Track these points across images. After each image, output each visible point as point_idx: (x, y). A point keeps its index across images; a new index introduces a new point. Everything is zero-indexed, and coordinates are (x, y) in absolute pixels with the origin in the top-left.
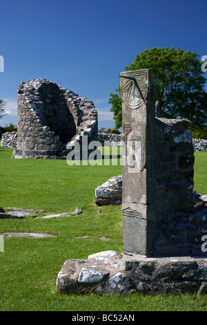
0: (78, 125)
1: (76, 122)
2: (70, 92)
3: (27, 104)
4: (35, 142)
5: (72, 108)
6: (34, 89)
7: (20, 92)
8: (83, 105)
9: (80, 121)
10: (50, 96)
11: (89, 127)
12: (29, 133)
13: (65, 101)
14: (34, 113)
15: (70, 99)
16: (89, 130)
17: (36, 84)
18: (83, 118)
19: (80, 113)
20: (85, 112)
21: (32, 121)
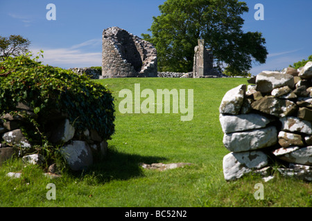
0: (144, 60)
1: (142, 58)
2: (136, 37)
3: (112, 45)
4: (118, 70)
5: (139, 48)
6: (113, 35)
7: (105, 37)
8: (146, 46)
9: (145, 57)
10: (123, 39)
11: (152, 61)
12: (113, 64)
13: (134, 43)
14: (117, 51)
15: (137, 42)
16: (153, 63)
17: (114, 31)
18: (147, 55)
19: (145, 52)
20: (148, 51)
21: (116, 56)
